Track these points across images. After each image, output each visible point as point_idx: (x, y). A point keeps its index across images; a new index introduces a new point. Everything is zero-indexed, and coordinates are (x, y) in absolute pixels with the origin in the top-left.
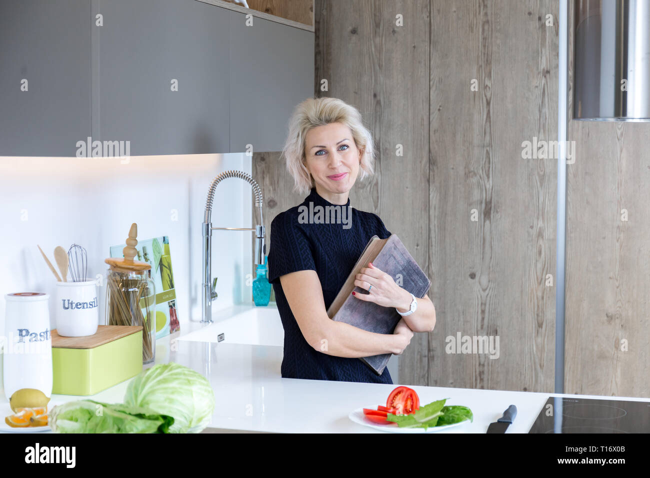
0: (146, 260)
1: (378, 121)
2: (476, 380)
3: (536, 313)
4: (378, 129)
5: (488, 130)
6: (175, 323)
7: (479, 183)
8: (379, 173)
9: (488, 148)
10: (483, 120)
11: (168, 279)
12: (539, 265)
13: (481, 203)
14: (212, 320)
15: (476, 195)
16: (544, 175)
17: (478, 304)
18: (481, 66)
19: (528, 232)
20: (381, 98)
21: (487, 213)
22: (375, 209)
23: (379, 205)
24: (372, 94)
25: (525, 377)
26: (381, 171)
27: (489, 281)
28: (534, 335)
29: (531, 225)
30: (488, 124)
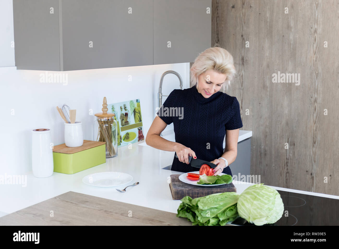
1: (243, 47)
2: (285, 165)
3: (313, 137)
4: (243, 51)
6: (141, 138)
8: (244, 71)
12: (315, 115)
19: (310, 100)
20: (245, 37)
22: (242, 87)
23: (243, 85)
24: (241, 35)
25: (307, 166)
26: (244, 70)
28: (311, 147)
29: (312, 96)
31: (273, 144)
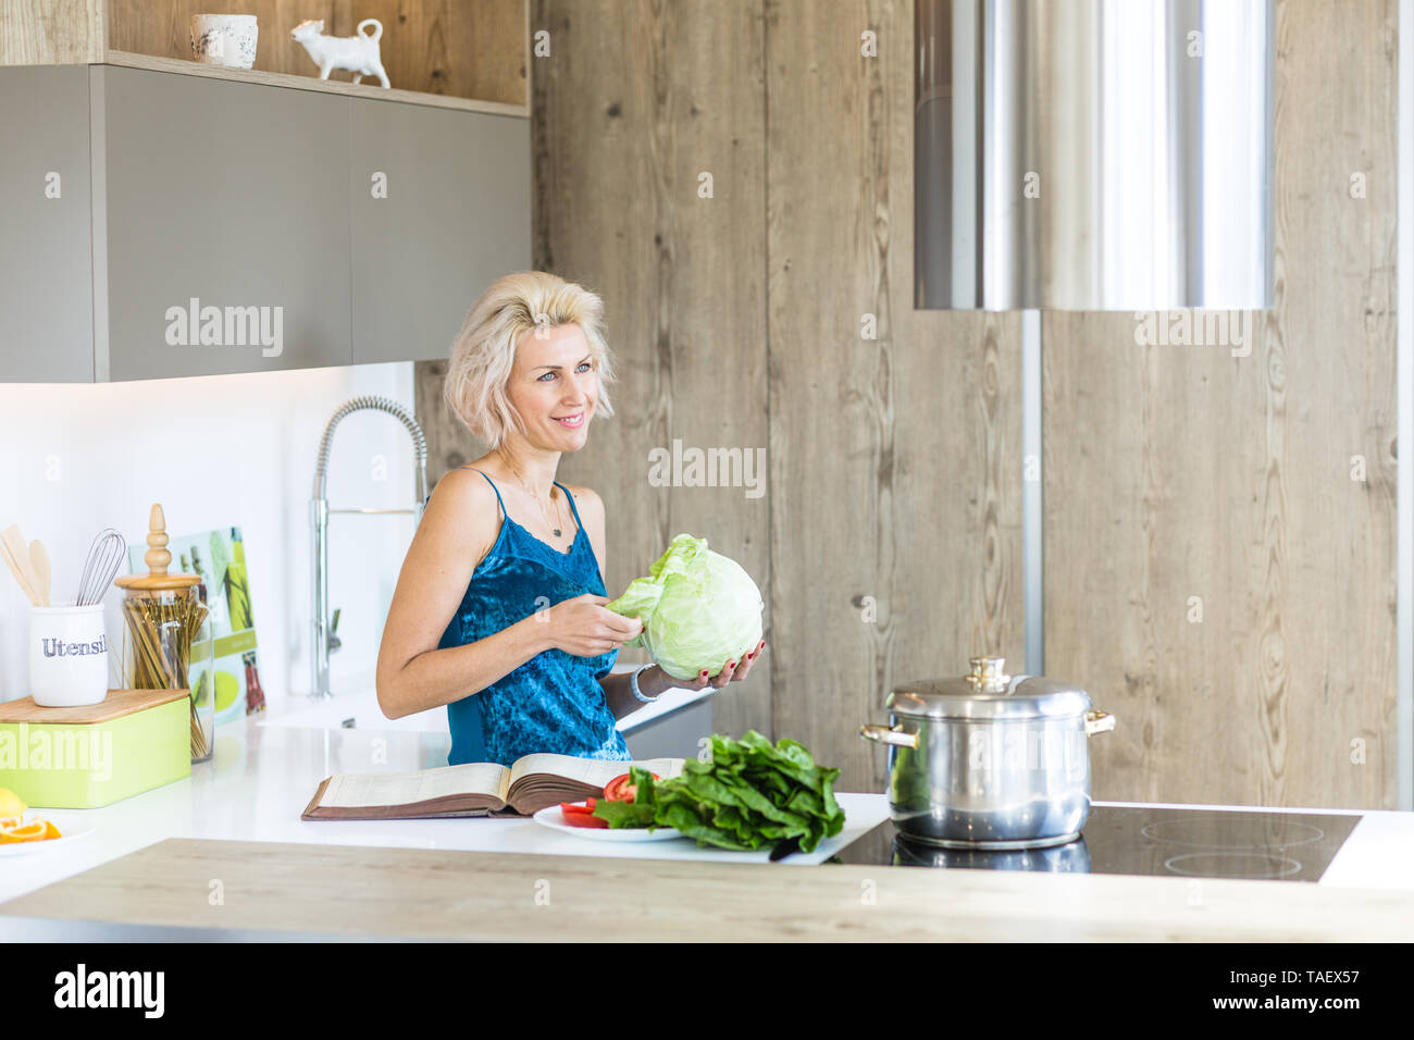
0: (198, 571)
1: (666, 290)
5: (883, 308)
6: (255, 699)
7: (867, 416)
8: (669, 396)
9: (885, 344)
10: (873, 289)
11: (242, 610)
12: (991, 578)
13: (873, 453)
14: (331, 691)
15: (862, 439)
16: (996, 397)
17: (870, 660)
18: (868, 180)
19: (967, 512)
20: (670, 244)
21: (885, 476)
24: (653, 237)
26: (672, 393)
27: (891, 612)
29: (972, 496)
30: (884, 296)
31: (814, 721)
